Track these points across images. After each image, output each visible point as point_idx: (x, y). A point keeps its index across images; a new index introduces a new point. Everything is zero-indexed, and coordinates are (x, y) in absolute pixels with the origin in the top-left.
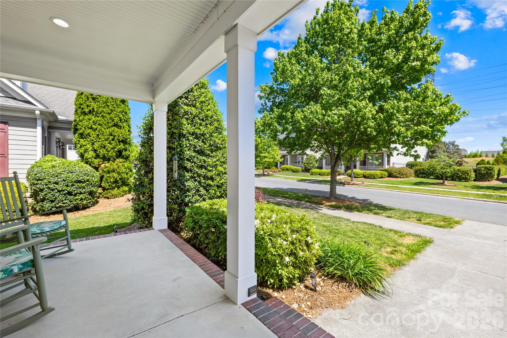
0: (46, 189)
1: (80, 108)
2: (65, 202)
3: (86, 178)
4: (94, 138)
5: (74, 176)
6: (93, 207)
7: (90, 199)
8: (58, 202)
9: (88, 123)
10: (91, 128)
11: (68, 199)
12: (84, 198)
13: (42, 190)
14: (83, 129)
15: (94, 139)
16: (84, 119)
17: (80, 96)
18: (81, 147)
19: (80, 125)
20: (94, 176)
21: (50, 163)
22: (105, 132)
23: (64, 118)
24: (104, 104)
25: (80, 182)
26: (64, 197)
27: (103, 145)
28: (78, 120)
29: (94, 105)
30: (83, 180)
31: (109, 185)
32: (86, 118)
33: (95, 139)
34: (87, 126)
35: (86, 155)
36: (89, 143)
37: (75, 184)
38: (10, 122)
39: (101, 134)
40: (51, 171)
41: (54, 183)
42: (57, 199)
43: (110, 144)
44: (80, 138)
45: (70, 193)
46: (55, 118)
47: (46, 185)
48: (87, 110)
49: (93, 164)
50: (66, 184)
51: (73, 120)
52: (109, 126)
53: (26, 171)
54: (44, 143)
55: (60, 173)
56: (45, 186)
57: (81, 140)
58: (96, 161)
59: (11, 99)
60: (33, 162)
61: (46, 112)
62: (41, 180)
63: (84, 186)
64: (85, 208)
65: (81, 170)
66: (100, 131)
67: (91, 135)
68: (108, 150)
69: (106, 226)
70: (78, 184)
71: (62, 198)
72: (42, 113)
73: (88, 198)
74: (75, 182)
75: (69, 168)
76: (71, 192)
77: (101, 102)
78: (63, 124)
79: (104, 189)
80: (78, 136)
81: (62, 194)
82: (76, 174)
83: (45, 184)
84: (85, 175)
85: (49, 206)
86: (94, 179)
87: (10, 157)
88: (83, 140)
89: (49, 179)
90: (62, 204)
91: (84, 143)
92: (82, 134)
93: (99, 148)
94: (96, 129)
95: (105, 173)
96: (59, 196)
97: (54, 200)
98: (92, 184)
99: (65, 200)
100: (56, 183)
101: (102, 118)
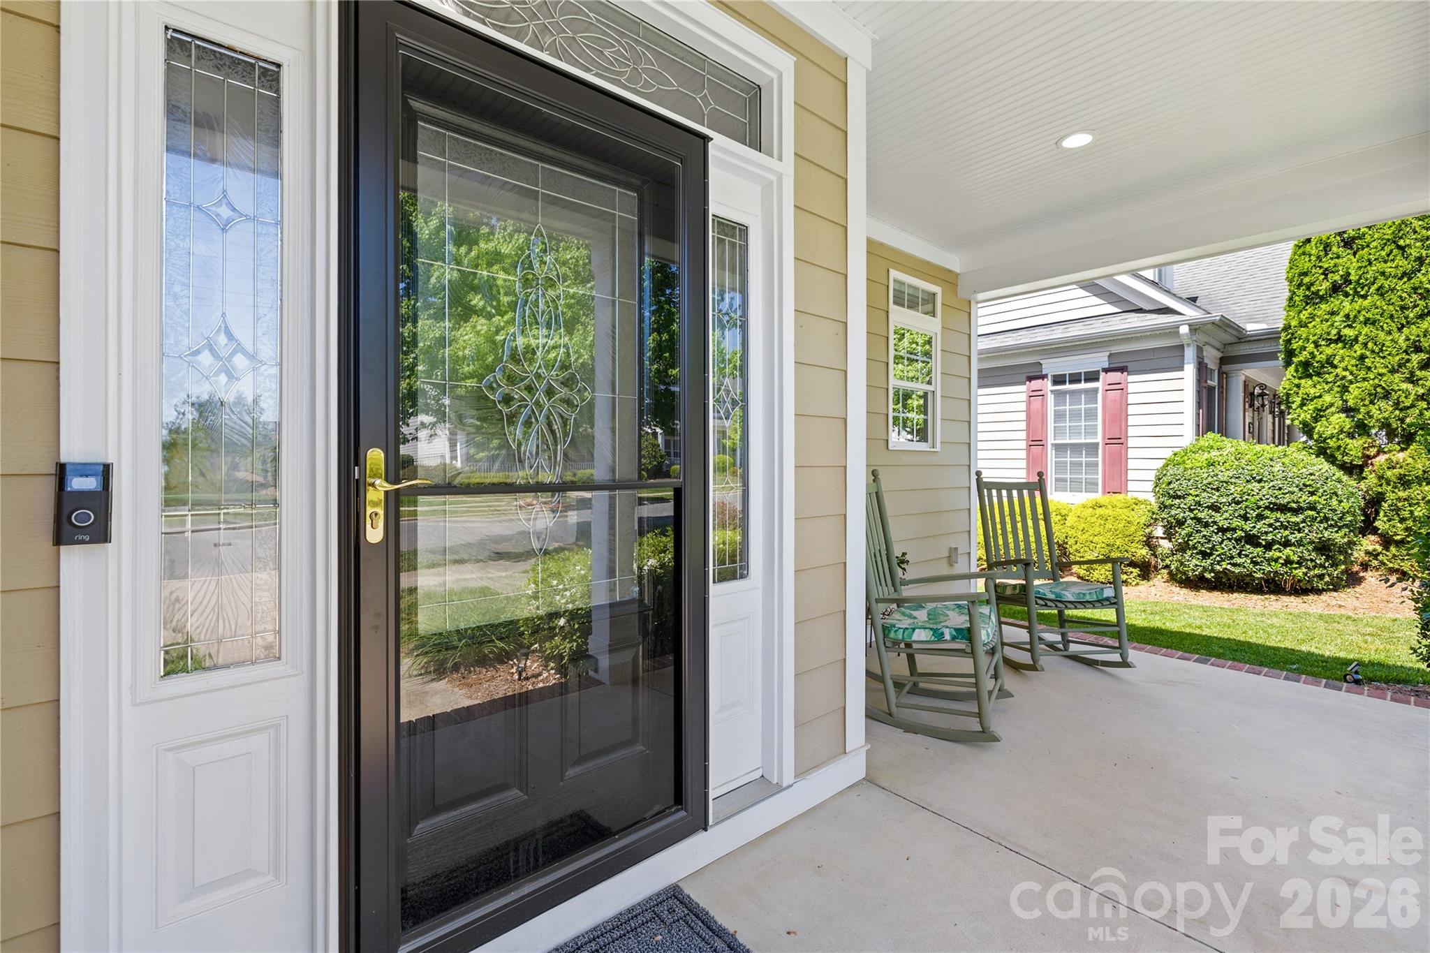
0: (1189, 521)
1: (1300, 286)
2: (1239, 560)
3: (1305, 499)
4: (1346, 369)
5: (1264, 492)
6: (1335, 594)
7: (1322, 566)
8: (1218, 558)
9: (1325, 325)
10: (1340, 339)
11: (1247, 556)
12: (1296, 558)
13: (1181, 523)
14: (1311, 347)
15: (1347, 373)
16: (1312, 317)
17: (1301, 251)
18: (1302, 405)
19: (1300, 339)
20: (1335, 494)
21: (1206, 454)
22: (1387, 344)
23: (1264, 326)
24: (1387, 249)
25: (1283, 509)
26: (1234, 547)
27: (1379, 390)
28: (1294, 323)
29: (1349, 263)
30: (1294, 505)
31: (1407, 529)
32: (1319, 313)
33: (1351, 373)
34: (1325, 336)
35: (1319, 428)
36: (1331, 389)
37: (1267, 513)
38: (1131, 366)
39: (1373, 351)
40: (1206, 475)
41: (1208, 507)
42: (1217, 551)
43: (1412, 382)
44: (1300, 378)
45: (1252, 540)
46: (1234, 332)
47: (1191, 510)
48: (1324, 287)
49: (1345, 454)
50: (1242, 512)
51: (1281, 326)
52: (1406, 318)
53: (1152, 476)
54: (1204, 404)
55: (1226, 483)
56: (1187, 513)
57: (1303, 381)
58: (1355, 447)
59: (1133, 315)
60: (1168, 454)
61: (1205, 324)
62: (1179, 497)
63: (1297, 524)
64: (1302, 589)
65: (1290, 475)
66: (1370, 345)
67: (1335, 362)
68: (1402, 405)
69: (1338, 659)
70: (1279, 515)
71: (1230, 550)
72: (1194, 328)
73: (1312, 560)
74: (1267, 508)
75: (1253, 467)
76: (1254, 535)
77: (1374, 244)
78: (1261, 345)
79: (1387, 541)
80: (1297, 371)
81: (1230, 540)
82: (1271, 484)
83: (1189, 508)
84: (1301, 490)
85: (1197, 565)
86: (1334, 502)
87: (1131, 442)
88: (1310, 382)
89: (1197, 496)
90: (1229, 567)
91: (1312, 391)
92: (1306, 364)
93: (1363, 400)
94: (1356, 340)
95: (1388, 484)
96: (1221, 543)
97: (1208, 551)
98: (1326, 519)
99: (1240, 555)
100: (1215, 508)
101: (1376, 297)
